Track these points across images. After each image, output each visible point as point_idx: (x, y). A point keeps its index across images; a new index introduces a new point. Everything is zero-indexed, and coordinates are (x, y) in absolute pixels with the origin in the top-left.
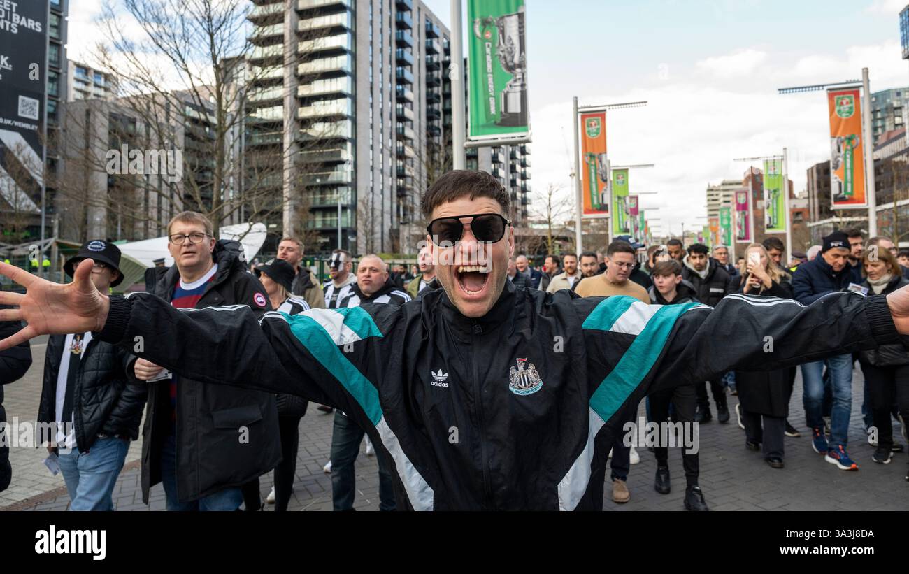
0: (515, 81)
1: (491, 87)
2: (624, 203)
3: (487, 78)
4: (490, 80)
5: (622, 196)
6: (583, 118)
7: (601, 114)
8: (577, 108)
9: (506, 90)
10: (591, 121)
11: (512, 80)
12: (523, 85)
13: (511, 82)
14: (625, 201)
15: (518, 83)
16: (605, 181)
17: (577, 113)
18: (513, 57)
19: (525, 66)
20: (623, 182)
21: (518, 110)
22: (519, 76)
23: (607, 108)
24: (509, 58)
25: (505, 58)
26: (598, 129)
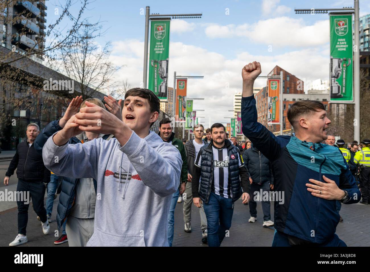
0: (164, 82)
1: (156, 83)
2: (190, 115)
3: (155, 80)
4: (156, 81)
5: (189, 111)
6: (178, 80)
7: (185, 80)
8: (176, 77)
9: (161, 85)
10: (181, 82)
11: (163, 82)
12: (166, 84)
13: (162, 82)
14: (191, 114)
15: (165, 83)
16: (185, 108)
17: (175, 78)
18: (164, 74)
19: (167, 78)
20: (190, 106)
21: (164, 92)
22: (165, 81)
23: (188, 78)
24: (162, 75)
25: (161, 74)
26: (184, 86)
